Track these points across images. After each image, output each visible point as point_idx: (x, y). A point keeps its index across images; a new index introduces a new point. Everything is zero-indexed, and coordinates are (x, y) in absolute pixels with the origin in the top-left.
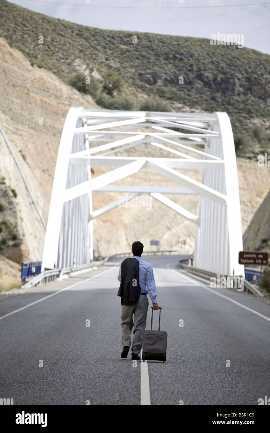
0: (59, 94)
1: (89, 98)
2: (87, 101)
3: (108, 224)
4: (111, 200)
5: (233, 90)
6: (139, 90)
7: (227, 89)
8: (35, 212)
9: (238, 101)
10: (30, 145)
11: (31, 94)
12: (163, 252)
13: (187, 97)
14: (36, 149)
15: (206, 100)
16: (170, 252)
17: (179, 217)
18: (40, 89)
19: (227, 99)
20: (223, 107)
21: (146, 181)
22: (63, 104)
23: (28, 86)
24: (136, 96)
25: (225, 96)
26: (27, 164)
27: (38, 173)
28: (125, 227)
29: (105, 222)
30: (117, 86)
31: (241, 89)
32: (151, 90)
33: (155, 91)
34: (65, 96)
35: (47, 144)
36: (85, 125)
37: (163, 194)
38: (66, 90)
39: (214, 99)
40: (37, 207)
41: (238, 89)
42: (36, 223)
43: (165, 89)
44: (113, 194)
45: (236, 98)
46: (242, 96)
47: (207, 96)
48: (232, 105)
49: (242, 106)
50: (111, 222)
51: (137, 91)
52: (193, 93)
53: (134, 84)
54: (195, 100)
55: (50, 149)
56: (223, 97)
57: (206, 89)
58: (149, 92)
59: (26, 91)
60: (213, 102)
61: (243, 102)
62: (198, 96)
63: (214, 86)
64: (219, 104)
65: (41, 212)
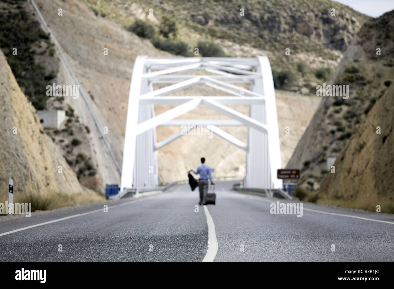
0: (121, 39)
1: (148, 42)
2: (146, 45)
3: (168, 155)
4: (171, 133)
5: (279, 28)
6: (193, 30)
7: (273, 27)
8: (104, 146)
9: (284, 38)
10: (97, 87)
11: (97, 41)
12: (218, 178)
13: (237, 36)
14: (102, 89)
15: (255, 38)
16: (225, 178)
17: (232, 146)
18: (104, 36)
19: (274, 36)
20: (270, 44)
21: (201, 115)
22: (125, 48)
23: (93, 33)
24: (189, 37)
25: (272, 34)
26: (95, 103)
27: (105, 111)
28: (184, 157)
29: (165, 153)
30: (172, 29)
31: (287, 27)
32: (203, 30)
33: (207, 31)
34: (126, 41)
35: (112, 85)
36: (149, 71)
37: (217, 126)
38: (127, 36)
39: (261, 36)
40: (107, 142)
41: (284, 26)
42: (106, 155)
43: (216, 29)
44: (172, 128)
45: (282, 35)
46: (287, 33)
47: (255, 34)
48: (279, 41)
49: (288, 42)
50: (171, 153)
51: (190, 31)
52: (242, 31)
53: (187, 25)
54: (244, 38)
55: (114, 89)
56: (270, 35)
57: (254, 27)
58: (201, 32)
59: (91, 38)
60: (261, 39)
61: (289, 38)
62: (247, 34)
63: (261, 25)
64: (267, 41)
65: (109, 146)
